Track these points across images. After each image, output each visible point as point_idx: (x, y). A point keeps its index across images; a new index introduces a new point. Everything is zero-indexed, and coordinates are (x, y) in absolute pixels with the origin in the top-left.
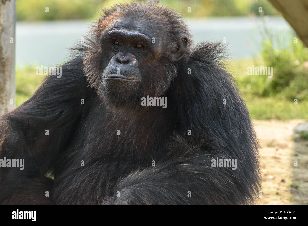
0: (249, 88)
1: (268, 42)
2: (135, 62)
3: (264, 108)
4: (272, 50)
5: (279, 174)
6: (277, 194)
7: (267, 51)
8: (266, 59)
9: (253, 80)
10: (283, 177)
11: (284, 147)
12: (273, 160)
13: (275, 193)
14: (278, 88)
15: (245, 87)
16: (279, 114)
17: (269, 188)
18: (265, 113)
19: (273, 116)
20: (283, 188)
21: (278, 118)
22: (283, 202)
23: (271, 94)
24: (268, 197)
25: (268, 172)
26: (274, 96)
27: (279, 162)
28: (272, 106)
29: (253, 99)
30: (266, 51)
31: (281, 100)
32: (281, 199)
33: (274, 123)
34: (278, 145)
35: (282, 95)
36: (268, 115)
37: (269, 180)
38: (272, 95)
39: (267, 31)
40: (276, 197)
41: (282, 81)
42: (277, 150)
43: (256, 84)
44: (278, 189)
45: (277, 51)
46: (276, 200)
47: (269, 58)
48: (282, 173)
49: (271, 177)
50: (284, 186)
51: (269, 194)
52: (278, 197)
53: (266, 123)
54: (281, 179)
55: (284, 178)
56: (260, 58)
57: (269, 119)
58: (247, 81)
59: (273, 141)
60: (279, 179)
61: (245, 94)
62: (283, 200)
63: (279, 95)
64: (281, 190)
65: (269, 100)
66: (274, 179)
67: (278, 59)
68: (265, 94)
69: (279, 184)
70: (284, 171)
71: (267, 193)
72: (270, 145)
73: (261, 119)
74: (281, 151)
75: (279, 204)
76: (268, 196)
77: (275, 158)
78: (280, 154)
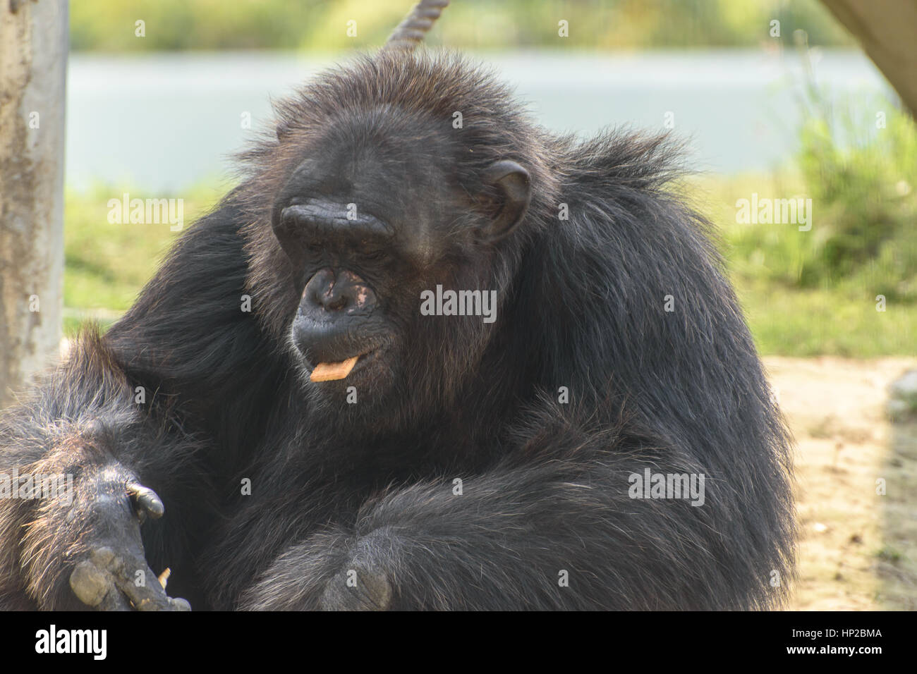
0: (758, 261)
1: (817, 126)
2: (362, 298)
3: (802, 321)
4: (829, 148)
5: (845, 519)
6: (838, 578)
7: (816, 153)
8: (810, 175)
9: (772, 237)
10: (856, 527)
11: (859, 438)
12: (828, 478)
13: (832, 576)
14: (845, 264)
15: (747, 257)
16: (846, 340)
17: (813, 560)
18: (804, 336)
19: (829, 345)
20: (856, 560)
21: (845, 353)
22: (855, 602)
23: (825, 281)
24: (809, 588)
25: (811, 511)
26: (833, 287)
27: (843, 483)
28: (825, 315)
29: (769, 293)
30: (812, 154)
31: (852, 298)
32: (848, 593)
33: (831, 367)
34: (842, 433)
35: (856, 284)
36: (815, 343)
37: (815, 536)
38: (827, 284)
39: (814, 93)
40: (833, 587)
41: (857, 243)
42: (840, 447)
43: (779, 251)
44: (841, 564)
45: (844, 154)
46: (834, 596)
47: (821, 173)
48: (854, 517)
49: (820, 527)
50: (858, 554)
51: (813, 579)
52: (841, 589)
53: (808, 365)
54: (848, 534)
55: (858, 532)
56: (794, 173)
57: (816, 354)
58: (754, 242)
59: (828, 420)
60: (843, 534)
61: (747, 278)
62: (855, 597)
63: (847, 285)
64: (849, 567)
65: (819, 299)
66: (828, 532)
67: (846, 176)
68: (806, 281)
69: (843, 548)
70: (859, 509)
71: (808, 575)
72: (819, 432)
73: (793, 355)
74: (851, 450)
75: (842, 608)
76: (809, 584)
77: (834, 470)
78: (849, 460)
